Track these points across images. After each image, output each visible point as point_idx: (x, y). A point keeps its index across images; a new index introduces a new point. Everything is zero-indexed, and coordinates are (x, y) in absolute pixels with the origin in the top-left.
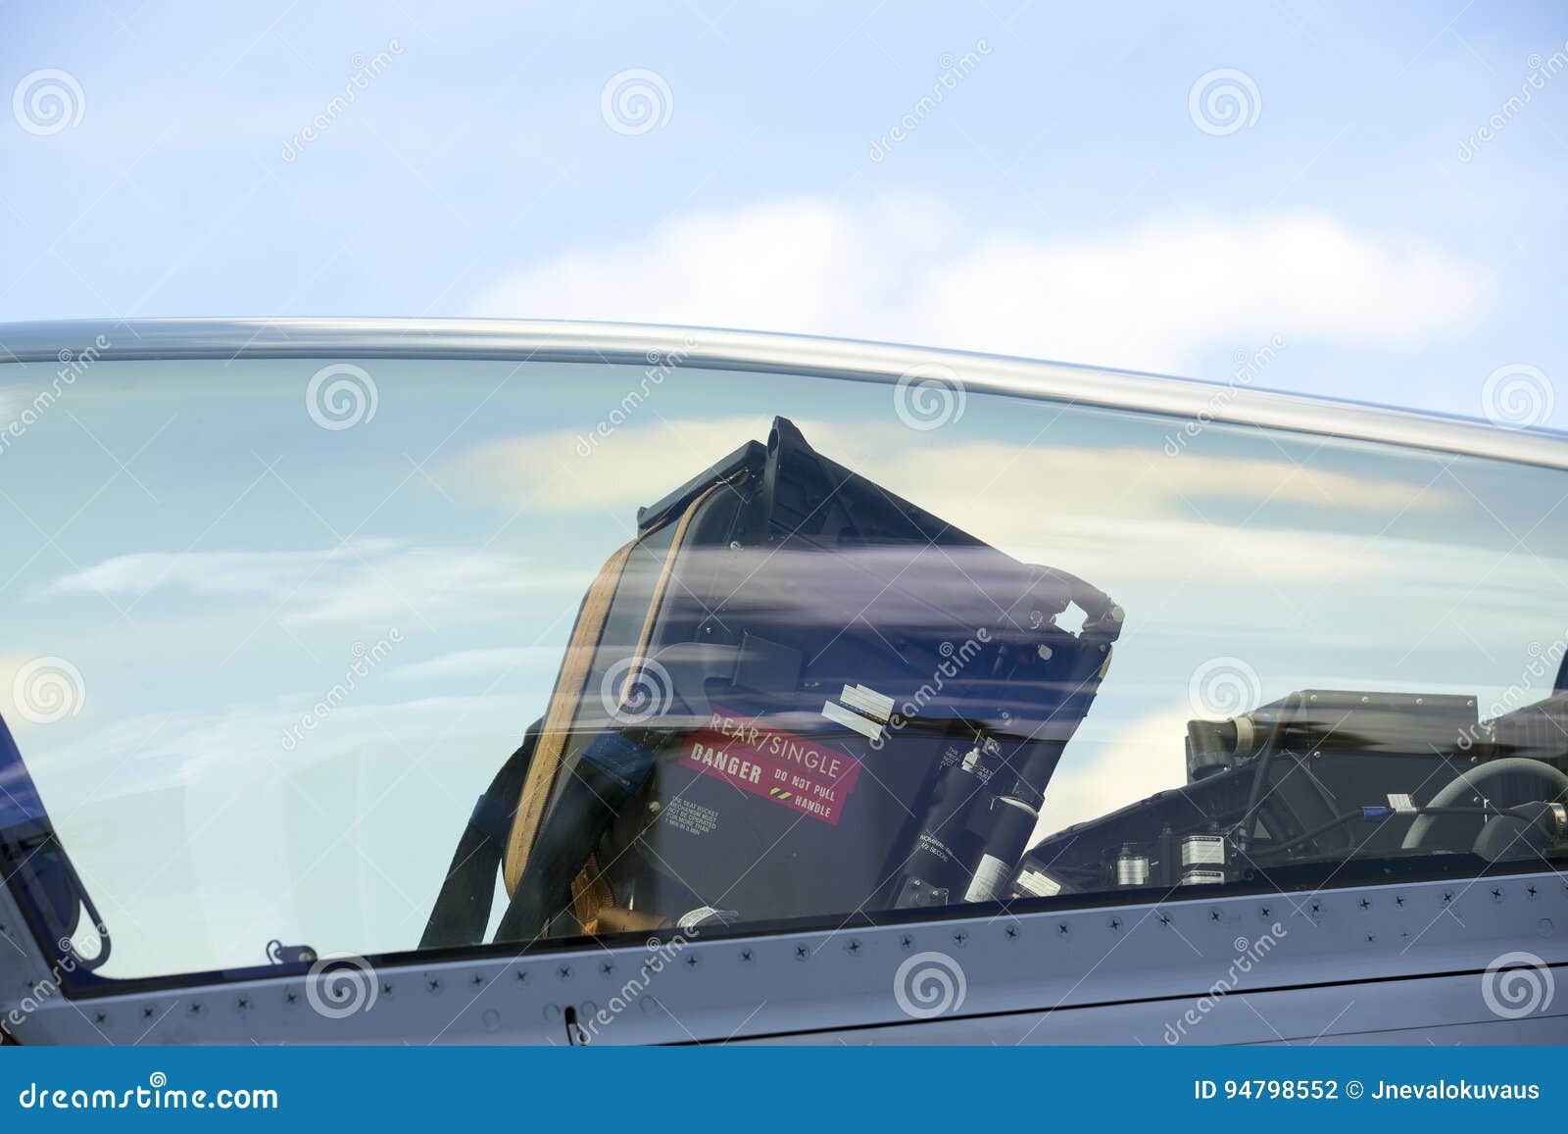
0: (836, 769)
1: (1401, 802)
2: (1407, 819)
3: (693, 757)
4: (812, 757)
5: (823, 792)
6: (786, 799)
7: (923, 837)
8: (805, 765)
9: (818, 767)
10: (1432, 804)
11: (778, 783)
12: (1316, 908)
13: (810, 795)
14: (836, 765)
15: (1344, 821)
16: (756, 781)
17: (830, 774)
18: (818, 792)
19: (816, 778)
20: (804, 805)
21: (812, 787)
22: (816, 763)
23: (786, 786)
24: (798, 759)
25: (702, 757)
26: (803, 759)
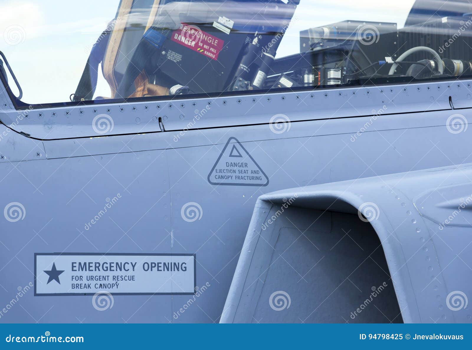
0: (217, 43)
1: (389, 60)
2: (390, 65)
3: (175, 38)
4: (210, 39)
5: (212, 49)
6: (202, 52)
7: (241, 65)
8: (208, 42)
9: (212, 42)
10: (397, 60)
11: (200, 47)
12: (368, 92)
13: (209, 51)
14: (217, 42)
15: (373, 66)
16: (193, 46)
17: (215, 45)
18: (211, 50)
19: (210, 45)
20: (207, 54)
21: (210, 48)
22: (211, 41)
23: (202, 48)
24: (206, 39)
25: (178, 38)
26: (207, 39)
